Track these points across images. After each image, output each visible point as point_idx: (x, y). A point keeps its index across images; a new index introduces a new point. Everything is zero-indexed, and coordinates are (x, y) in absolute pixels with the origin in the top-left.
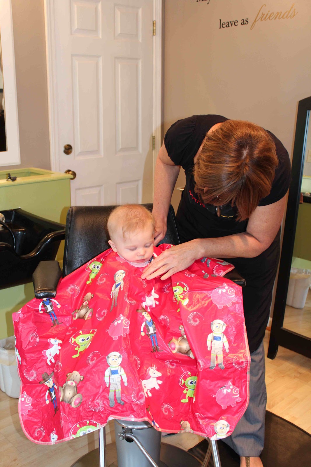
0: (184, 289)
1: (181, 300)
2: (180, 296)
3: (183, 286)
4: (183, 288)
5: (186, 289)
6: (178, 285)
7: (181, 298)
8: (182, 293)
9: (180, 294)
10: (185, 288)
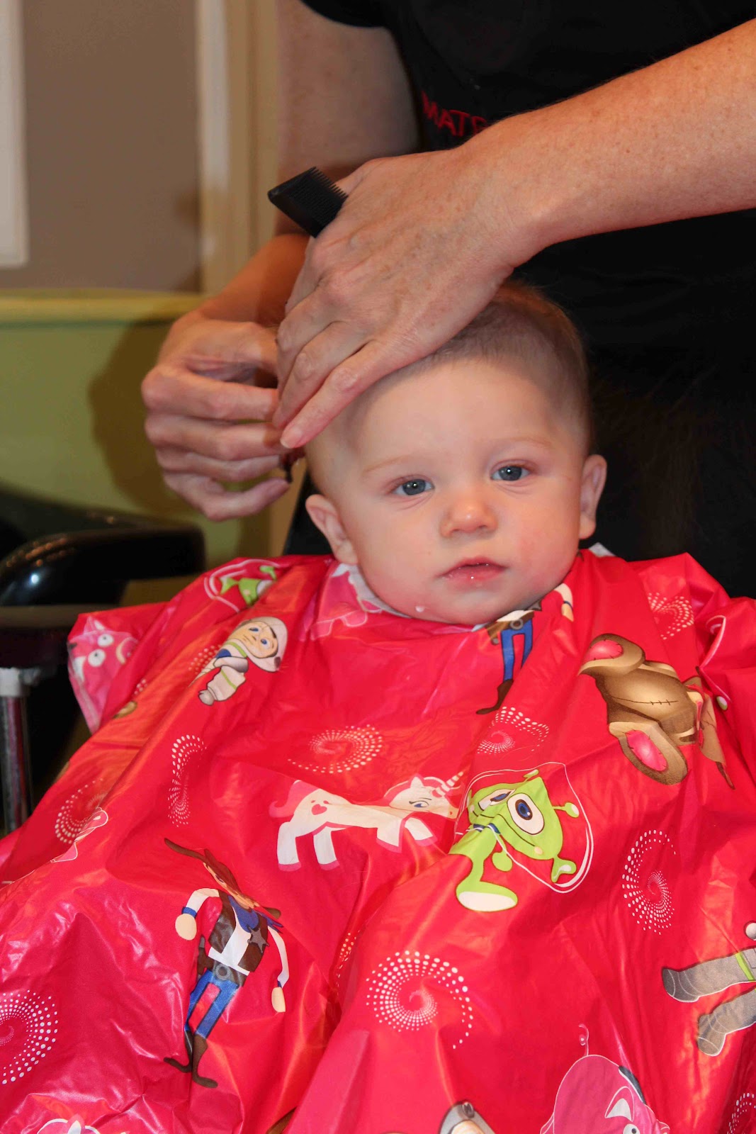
0: (558, 861)
1: (478, 870)
2: (498, 849)
3: (571, 851)
4: (562, 855)
5: (564, 877)
6: (562, 816)
7: (488, 862)
8: (527, 860)
9: (512, 850)
10: (567, 867)
